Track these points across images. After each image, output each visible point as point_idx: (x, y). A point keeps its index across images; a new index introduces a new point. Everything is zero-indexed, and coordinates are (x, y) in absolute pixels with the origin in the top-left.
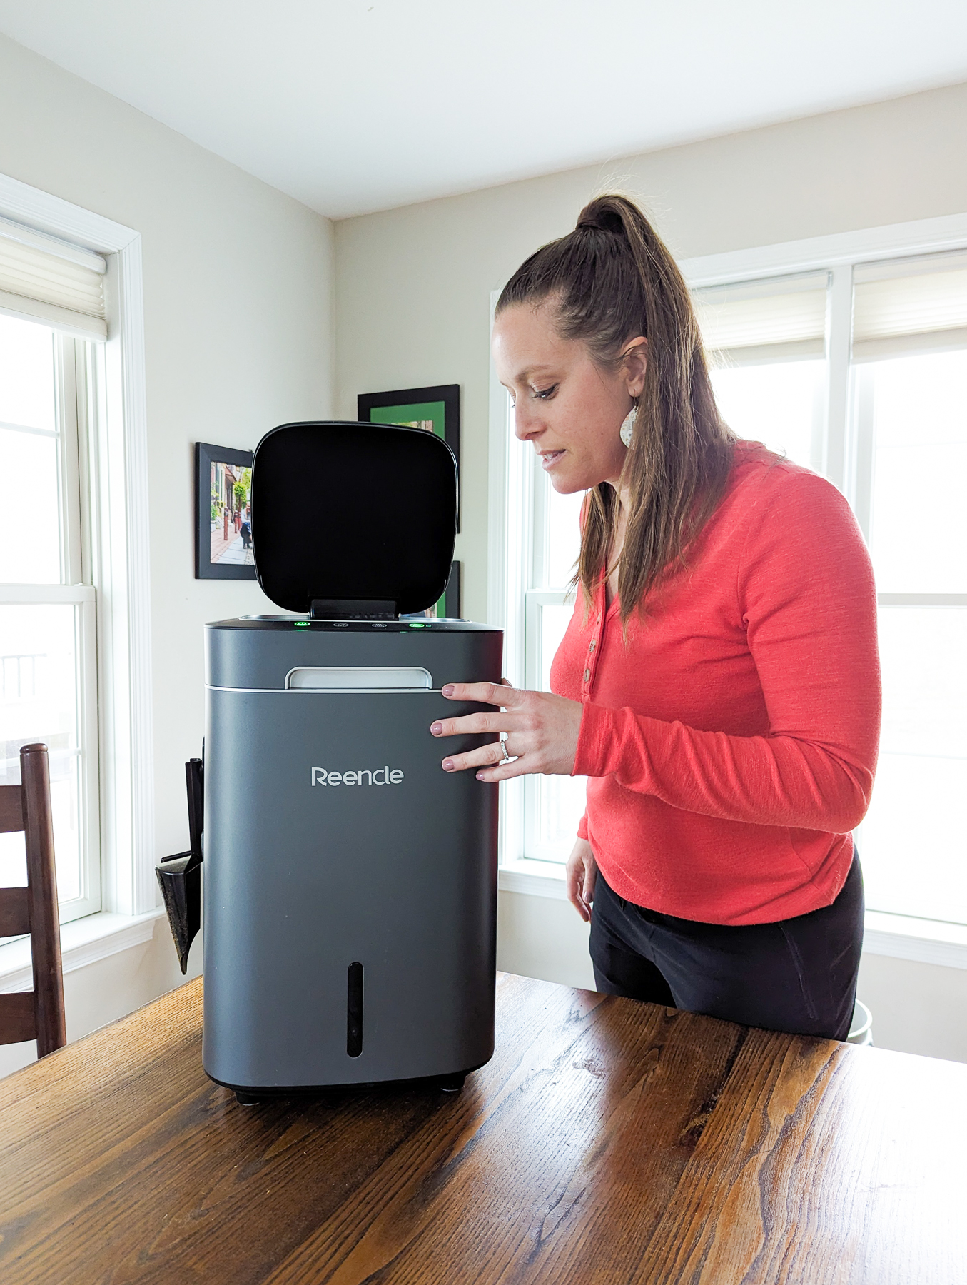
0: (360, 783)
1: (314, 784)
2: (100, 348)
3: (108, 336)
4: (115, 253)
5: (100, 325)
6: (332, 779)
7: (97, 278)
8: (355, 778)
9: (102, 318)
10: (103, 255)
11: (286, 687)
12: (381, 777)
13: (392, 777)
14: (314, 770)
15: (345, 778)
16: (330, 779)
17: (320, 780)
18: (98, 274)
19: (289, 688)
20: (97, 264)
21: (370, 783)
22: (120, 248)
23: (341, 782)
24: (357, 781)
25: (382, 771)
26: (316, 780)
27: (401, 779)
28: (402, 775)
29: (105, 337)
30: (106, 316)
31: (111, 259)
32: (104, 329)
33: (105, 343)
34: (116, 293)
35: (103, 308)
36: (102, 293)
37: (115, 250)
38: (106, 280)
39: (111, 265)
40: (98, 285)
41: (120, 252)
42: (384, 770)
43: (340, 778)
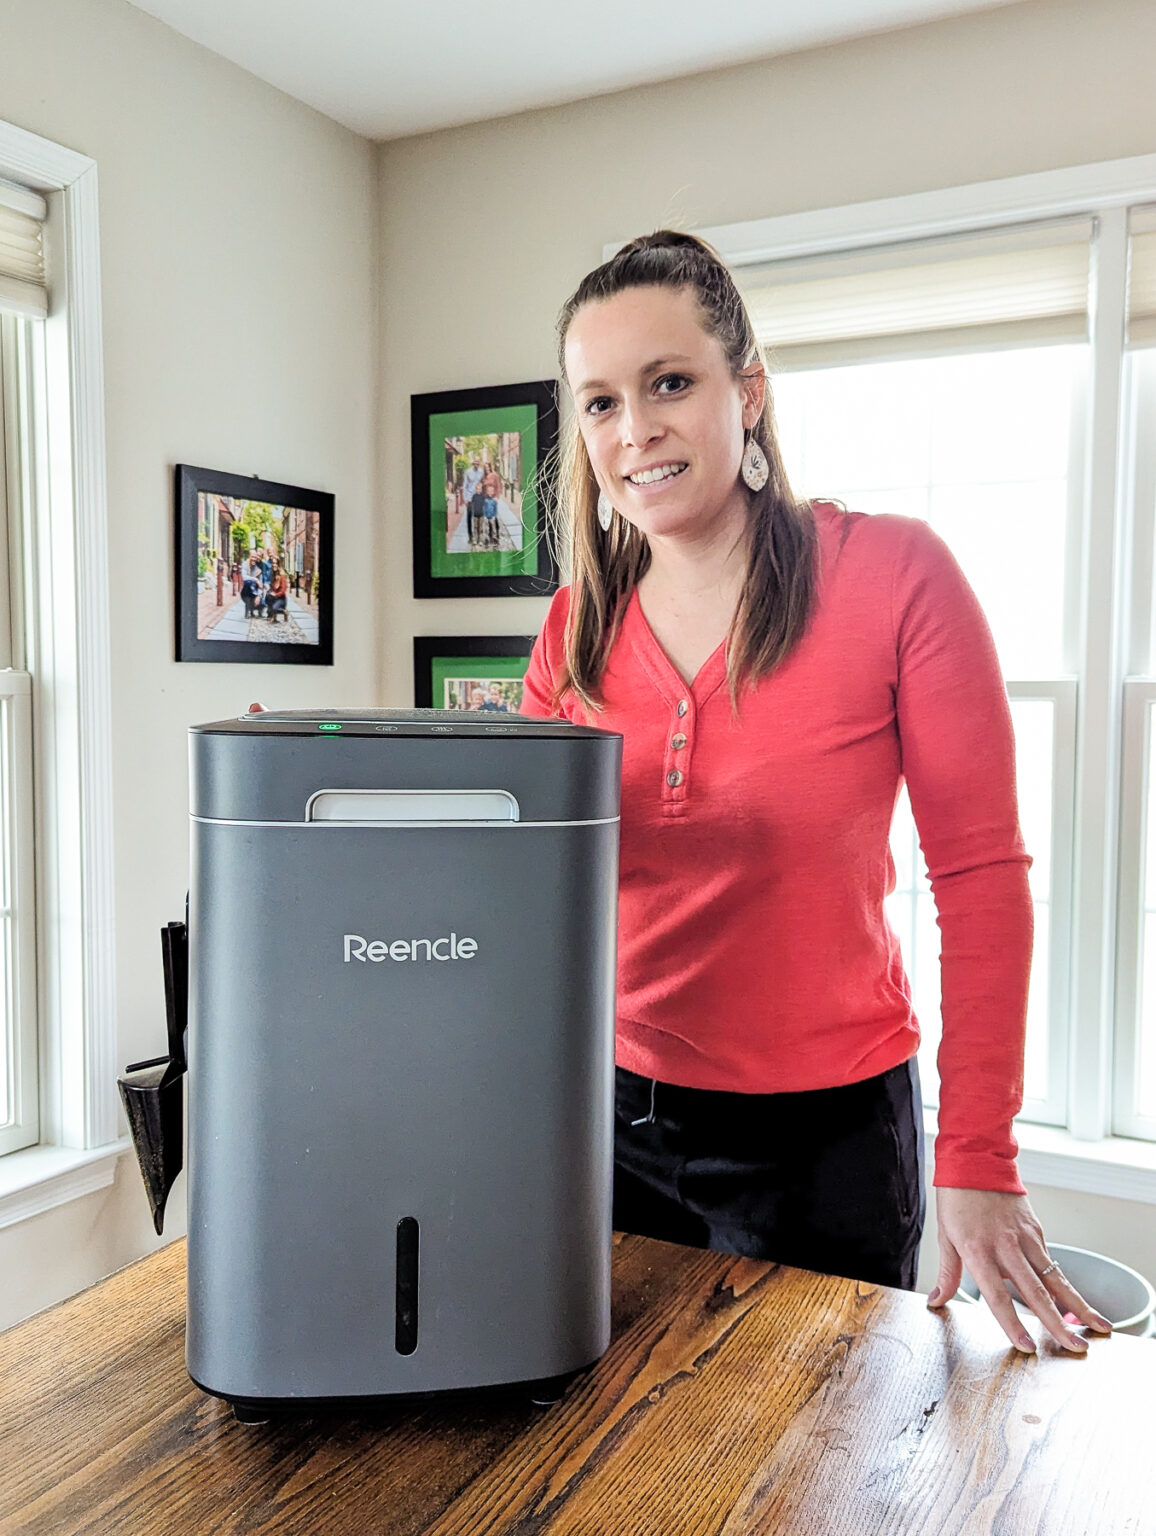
0: (414, 958)
1: (347, 959)
2: (38, 328)
3: (50, 310)
4: (60, 190)
5: (38, 295)
6: (374, 951)
7: (34, 227)
8: (408, 950)
9: (41, 285)
10: (43, 193)
11: (307, 819)
12: (444, 949)
13: (461, 948)
14: (347, 938)
15: (393, 951)
16: (370, 952)
17: (356, 953)
18: (35, 220)
19: (311, 820)
20: (33, 206)
21: (429, 958)
22: (67, 183)
23: (388, 955)
24: (409, 955)
25: (447, 941)
26: (351, 953)
27: (474, 951)
28: (475, 947)
29: (45, 312)
30: (46, 281)
31: (54, 198)
32: (43, 299)
33: (45, 321)
34: (61, 249)
35: (42, 270)
36: (41, 248)
37: (61, 187)
38: (46, 229)
39: (54, 211)
40: (34, 237)
41: (66, 188)
42: (449, 938)
43: (385, 950)
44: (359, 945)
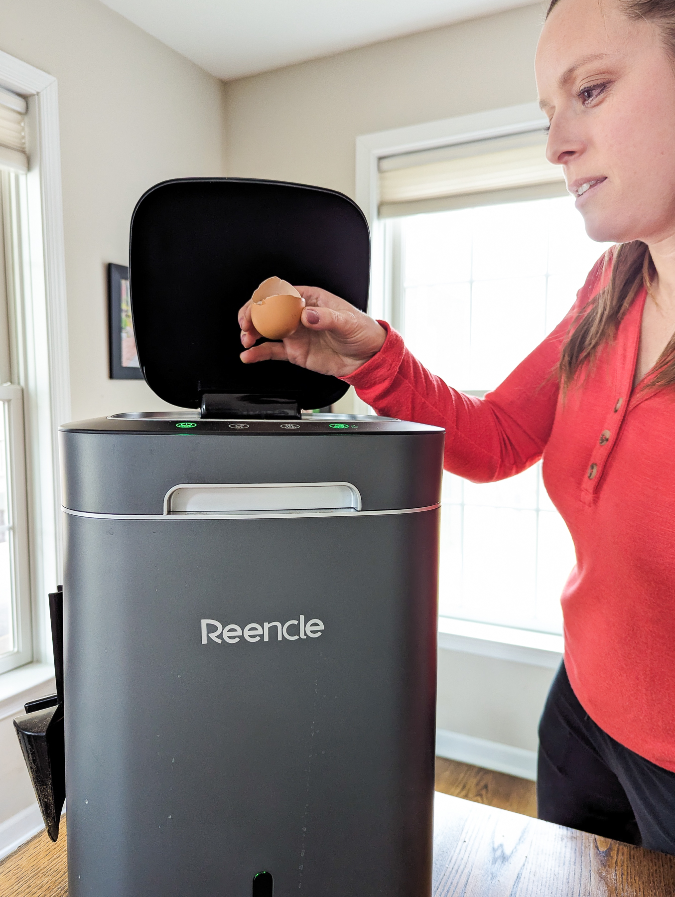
0: (266, 639)
1: (204, 641)
2: (22, 179)
3: (29, 166)
4: (34, 95)
5: (21, 158)
6: (229, 633)
7: (19, 117)
8: (260, 632)
9: (23, 151)
10: (25, 97)
11: (165, 511)
12: (293, 630)
13: (309, 628)
14: (204, 623)
15: (247, 633)
16: (226, 635)
17: (213, 636)
18: (20, 113)
19: (169, 513)
20: (19, 105)
21: (280, 638)
22: (39, 91)
23: (242, 637)
24: (262, 636)
25: (296, 622)
26: (208, 636)
27: (320, 631)
28: (321, 627)
29: (26, 169)
30: (27, 150)
31: (30, 100)
32: (25, 161)
33: (26, 174)
34: (35, 130)
35: (24, 143)
36: (23, 129)
37: (35, 93)
38: (27, 119)
39: (31, 106)
40: (19, 123)
41: (38, 93)
42: (299, 620)
43: (239, 633)
44: (216, 628)
